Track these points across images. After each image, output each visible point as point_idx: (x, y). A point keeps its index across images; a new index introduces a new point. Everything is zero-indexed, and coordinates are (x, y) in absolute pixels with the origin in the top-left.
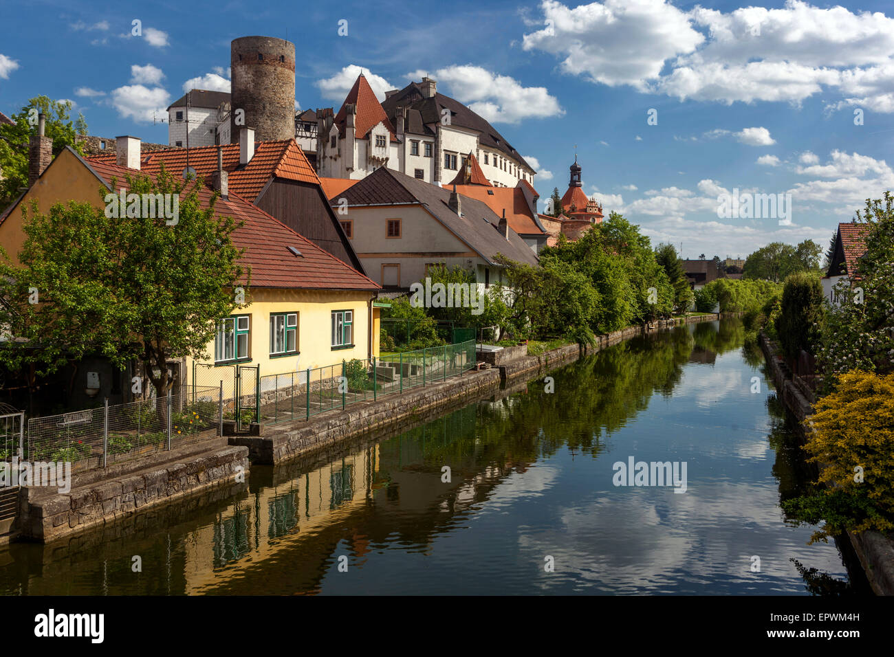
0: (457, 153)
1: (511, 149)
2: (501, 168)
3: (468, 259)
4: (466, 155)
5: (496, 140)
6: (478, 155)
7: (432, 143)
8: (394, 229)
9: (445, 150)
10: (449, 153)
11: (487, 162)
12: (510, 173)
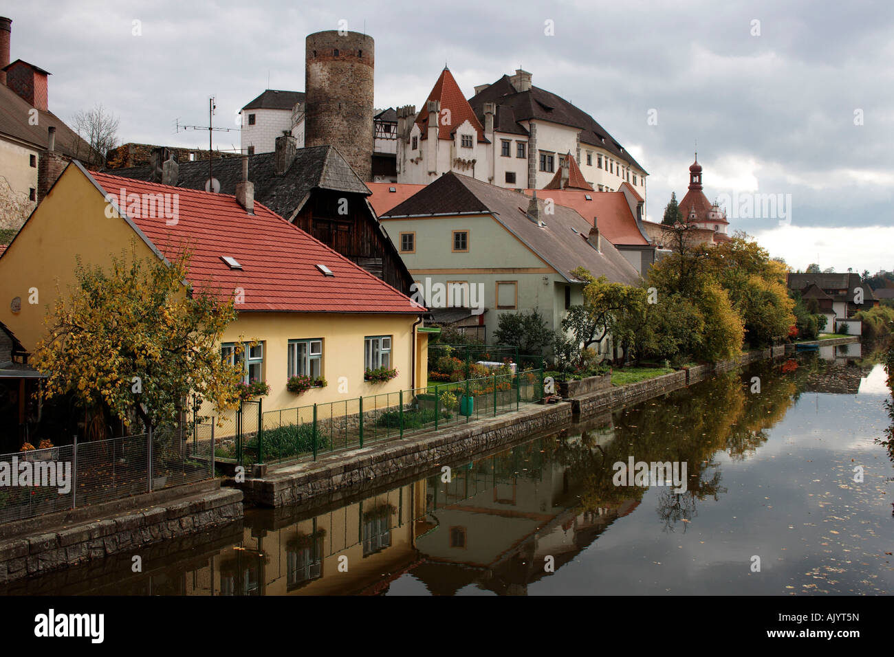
0: (554, 153)
1: (619, 147)
2: (606, 169)
3: (544, 275)
4: (565, 155)
5: (601, 137)
6: (578, 155)
7: (526, 142)
8: (461, 241)
9: (539, 150)
10: (545, 154)
11: (589, 163)
12: (618, 175)
